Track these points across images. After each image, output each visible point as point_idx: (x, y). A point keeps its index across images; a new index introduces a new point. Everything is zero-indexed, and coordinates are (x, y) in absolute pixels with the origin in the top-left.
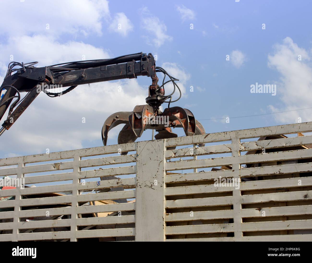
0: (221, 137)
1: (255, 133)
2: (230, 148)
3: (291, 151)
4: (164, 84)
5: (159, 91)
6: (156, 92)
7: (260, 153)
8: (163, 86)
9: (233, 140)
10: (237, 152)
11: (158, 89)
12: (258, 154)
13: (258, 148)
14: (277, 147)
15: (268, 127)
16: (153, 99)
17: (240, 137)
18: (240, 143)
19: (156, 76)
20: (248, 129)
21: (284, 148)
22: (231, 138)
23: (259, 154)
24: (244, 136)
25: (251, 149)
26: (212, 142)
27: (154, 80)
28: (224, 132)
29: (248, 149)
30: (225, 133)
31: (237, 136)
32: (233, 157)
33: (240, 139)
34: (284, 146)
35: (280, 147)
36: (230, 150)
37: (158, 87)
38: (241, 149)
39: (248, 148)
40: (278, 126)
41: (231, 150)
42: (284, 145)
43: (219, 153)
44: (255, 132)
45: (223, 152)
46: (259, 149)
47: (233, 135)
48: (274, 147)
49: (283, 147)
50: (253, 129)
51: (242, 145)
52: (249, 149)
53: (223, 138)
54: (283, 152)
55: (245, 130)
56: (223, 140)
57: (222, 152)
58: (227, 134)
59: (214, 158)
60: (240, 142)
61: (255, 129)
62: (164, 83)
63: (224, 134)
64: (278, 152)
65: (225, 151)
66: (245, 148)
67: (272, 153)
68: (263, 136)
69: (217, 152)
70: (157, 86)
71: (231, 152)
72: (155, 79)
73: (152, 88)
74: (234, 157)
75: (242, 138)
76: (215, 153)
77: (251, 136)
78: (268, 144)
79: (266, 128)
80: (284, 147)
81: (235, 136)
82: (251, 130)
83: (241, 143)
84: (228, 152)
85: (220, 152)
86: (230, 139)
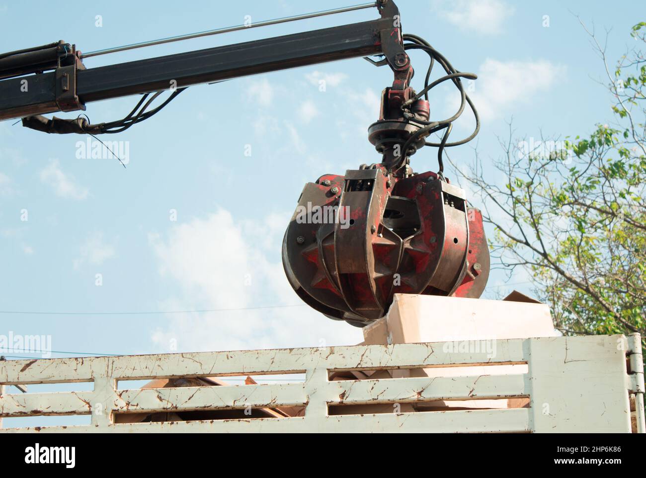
0: (67, 371)
1: (159, 366)
2: (88, 403)
3: (246, 421)
4: (428, 87)
5: (415, 107)
6: (404, 108)
7: (166, 421)
8: (425, 92)
9: (98, 381)
10: (107, 414)
11: (410, 101)
12: (160, 423)
13: (162, 407)
14: (213, 408)
15: (194, 355)
16: (390, 128)
17: (117, 374)
18: (115, 389)
19: (407, 60)
20: (141, 355)
21: (230, 410)
22: (94, 375)
23: (162, 423)
24: (129, 373)
25: (143, 409)
26: (41, 383)
27: (401, 71)
28: (76, 359)
29: (135, 407)
30: (80, 360)
31: (110, 372)
32: (95, 426)
33: (118, 380)
34: (229, 406)
35: (220, 409)
36: (86, 408)
37: (412, 95)
38: (117, 406)
39: (137, 405)
40: (219, 352)
41: (90, 406)
42: (231, 404)
43: (56, 413)
44: (158, 363)
45: (69, 412)
46: (164, 408)
47: (99, 368)
48: (205, 407)
49: (228, 408)
50: (153, 355)
51: (120, 395)
52: (138, 408)
53: (72, 375)
54: (227, 421)
55: (132, 357)
56: (73, 380)
57: (67, 413)
58: (83, 363)
59: (41, 427)
60: (117, 388)
61: (159, 357)
62: (429, 83)
63: (75, 362)
64: (214, 420)
65: (74, 410)
66: (128, 404)
67: (197, 421)
68: (178, 376)
69: (53, 412)
70: (407, 89)
71: (90, 413)
72: (402, 69)
73: (391, 94)
74: (97, 426)
75: (122, 377)
76: (45, 414)
77: (147, 373)
78: (189, 399)
79: (188, 356)
80: (230, 408)
81: (103, 372)
82: (148, 356)
83: (120, 390)
84: (80, 413)
85: (60, 410)
86: (91, 377)
